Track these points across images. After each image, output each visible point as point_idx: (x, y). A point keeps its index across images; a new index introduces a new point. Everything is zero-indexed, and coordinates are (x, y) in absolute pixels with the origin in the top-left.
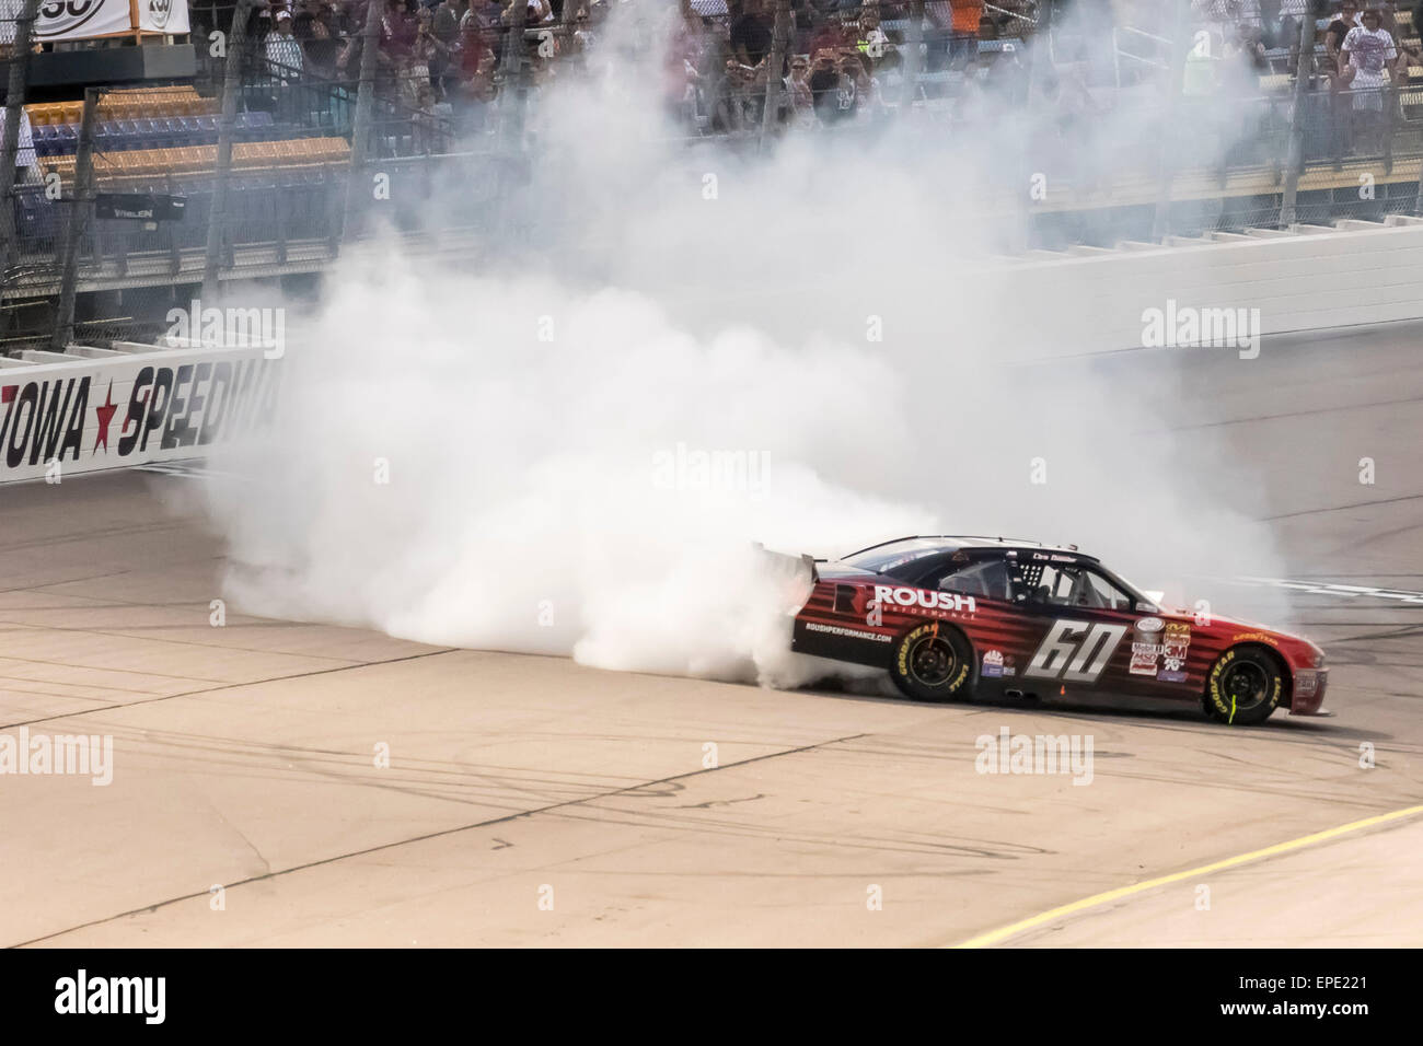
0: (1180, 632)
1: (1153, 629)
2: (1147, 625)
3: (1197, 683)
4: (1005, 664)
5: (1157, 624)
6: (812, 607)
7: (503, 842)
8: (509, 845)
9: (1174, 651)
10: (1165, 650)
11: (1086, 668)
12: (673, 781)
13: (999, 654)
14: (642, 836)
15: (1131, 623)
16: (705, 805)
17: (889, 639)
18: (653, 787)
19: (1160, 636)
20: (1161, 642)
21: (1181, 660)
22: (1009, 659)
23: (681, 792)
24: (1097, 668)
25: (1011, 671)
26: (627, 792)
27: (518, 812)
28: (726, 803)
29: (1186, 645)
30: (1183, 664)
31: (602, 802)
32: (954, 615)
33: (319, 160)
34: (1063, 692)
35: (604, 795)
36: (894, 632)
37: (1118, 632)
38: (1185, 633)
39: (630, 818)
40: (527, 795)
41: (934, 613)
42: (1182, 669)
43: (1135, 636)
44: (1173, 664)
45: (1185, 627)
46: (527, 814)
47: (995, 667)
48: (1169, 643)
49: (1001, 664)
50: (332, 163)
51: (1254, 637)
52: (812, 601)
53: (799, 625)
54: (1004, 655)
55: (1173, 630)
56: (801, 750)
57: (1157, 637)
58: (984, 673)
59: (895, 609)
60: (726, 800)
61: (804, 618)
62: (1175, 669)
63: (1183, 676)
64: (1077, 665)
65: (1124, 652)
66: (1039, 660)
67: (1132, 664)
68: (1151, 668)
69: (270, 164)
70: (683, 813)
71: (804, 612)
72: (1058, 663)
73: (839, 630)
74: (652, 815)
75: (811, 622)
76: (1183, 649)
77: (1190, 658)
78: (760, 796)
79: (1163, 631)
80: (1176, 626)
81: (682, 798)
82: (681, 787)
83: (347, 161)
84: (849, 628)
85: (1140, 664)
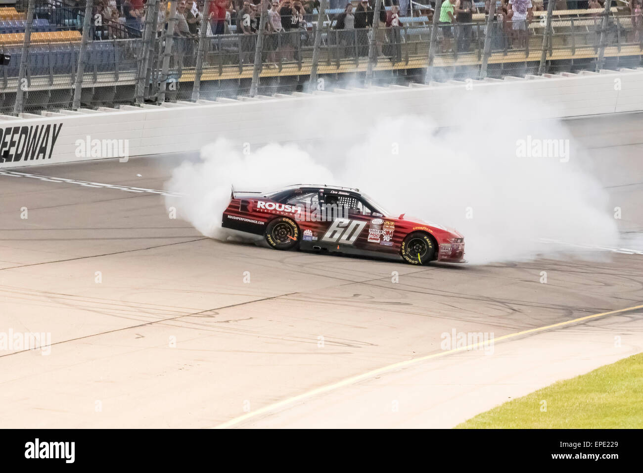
0: (390, 225)
1: (378, 223)
2: (376, 222)
3: (397, 247)
4: (313, 235)
5: (380, 221)
6: (230, 209)
7: (140, 335)
8: (143, 337)
9: (388, 233)
10: (384, 232)
11: (348, 239)
12: (214, 311)
13: (311, 231)
14: (200, 334)
15: (369, 220)
16: (228, 321)
17: (263, 223)
18: (205, 313)
19: (382, 227)
20: (382, 229)
21: (390, 237)
22: (315, 233)
23: (217, 315)
24: (353, 239)
25: (316, 239)
26: (194, 315)
27: (146, 323)
28: (236, 321)
29: (393, 231)
30: (391, 238)
31: (184, 319)
32: (291, 214)
33: (68, 41)
34: (338, 248)
35: (184, 316)
36: (266, 221)
37: (363, 224)
38: (392, 226)
39: (194, 326)
40: (152, 315)
41: (282, 213)
42: (390, 241)
43: (370, 226)
44: (387, 238)
45: (392, 223)
46: (151, 323)
47: (308, 236)
48: (385, 230)
49: (311, 235)
50: (73, 42)
51: (422, 228)
52: (230, 206)
53: (225, 216)
54: (313, 232)
55: (387, 224)
56: (269, 299)
57: (380, 227)
58: (304, 239)
59: (266, 211)
60: (237, 319)
61: (226, 213)
62: (388, 240)
63: (391, 244)
64: (345, 237)
65: (365, 232)
66: (328, 234)
67: (369, 238)
68: (378, 239)
69: (46, 42)
70: (217, 324)
71: (227, 211)
72: (337, 236)
73: (242, 219)
74: (205, 325)
75: (230, 215)
76: (391, 232)
77: (394, 236)
78: (251, 318)
79: (383, 225)
80: (388, 223)
81: (218, 318)
82: (217, 314)
83: (80, 41)
84: (246, 218)
85: (372, 238)
